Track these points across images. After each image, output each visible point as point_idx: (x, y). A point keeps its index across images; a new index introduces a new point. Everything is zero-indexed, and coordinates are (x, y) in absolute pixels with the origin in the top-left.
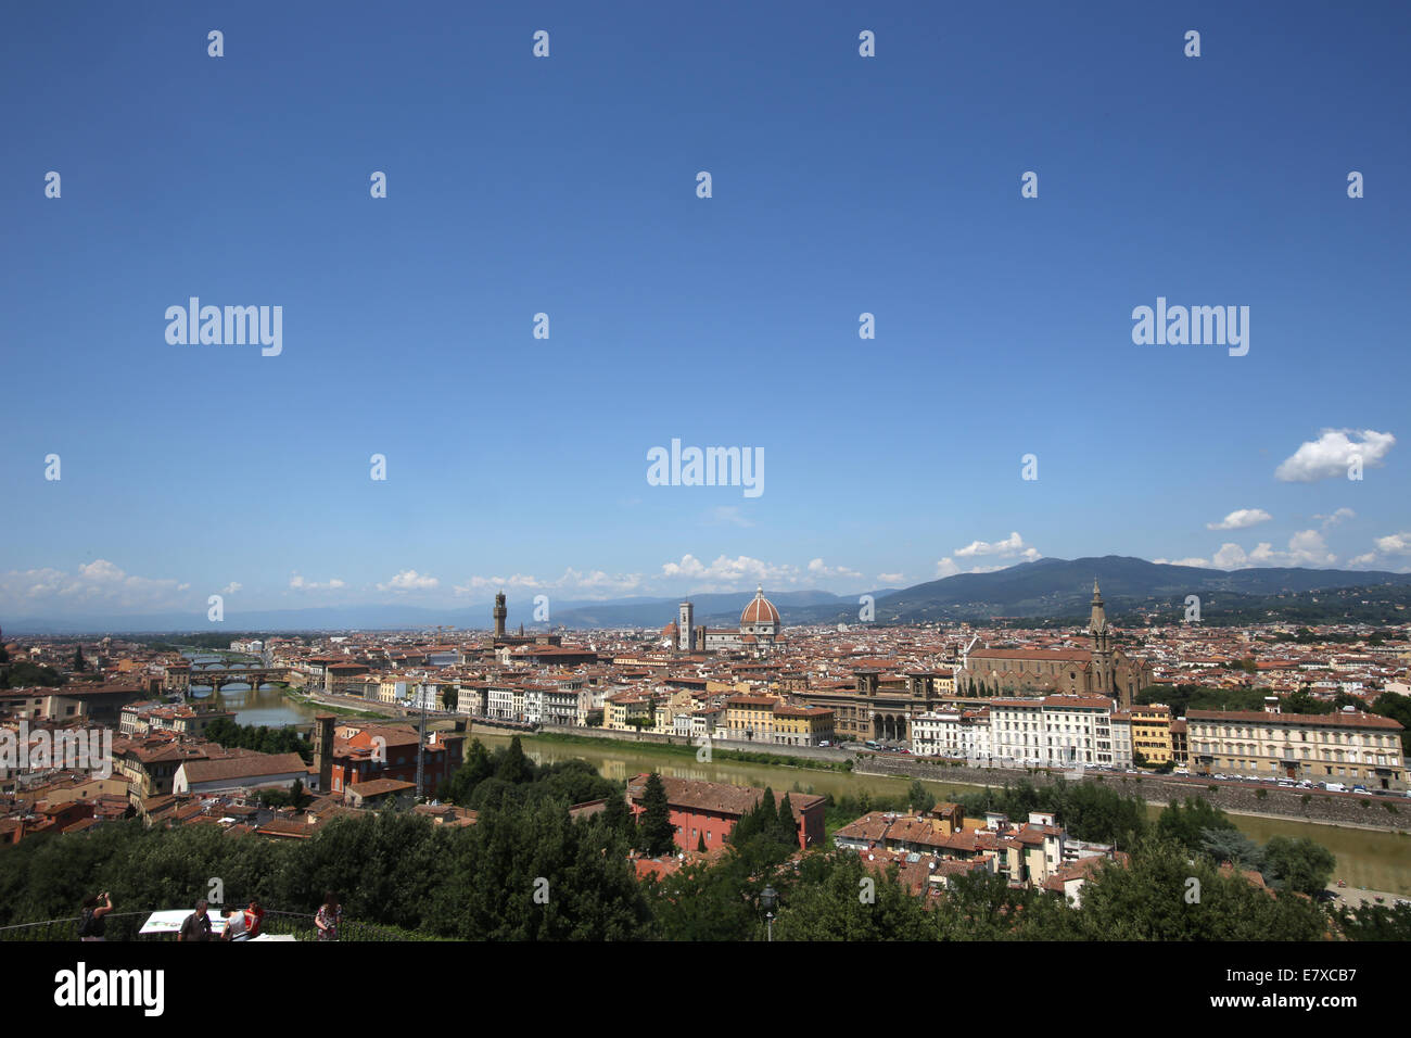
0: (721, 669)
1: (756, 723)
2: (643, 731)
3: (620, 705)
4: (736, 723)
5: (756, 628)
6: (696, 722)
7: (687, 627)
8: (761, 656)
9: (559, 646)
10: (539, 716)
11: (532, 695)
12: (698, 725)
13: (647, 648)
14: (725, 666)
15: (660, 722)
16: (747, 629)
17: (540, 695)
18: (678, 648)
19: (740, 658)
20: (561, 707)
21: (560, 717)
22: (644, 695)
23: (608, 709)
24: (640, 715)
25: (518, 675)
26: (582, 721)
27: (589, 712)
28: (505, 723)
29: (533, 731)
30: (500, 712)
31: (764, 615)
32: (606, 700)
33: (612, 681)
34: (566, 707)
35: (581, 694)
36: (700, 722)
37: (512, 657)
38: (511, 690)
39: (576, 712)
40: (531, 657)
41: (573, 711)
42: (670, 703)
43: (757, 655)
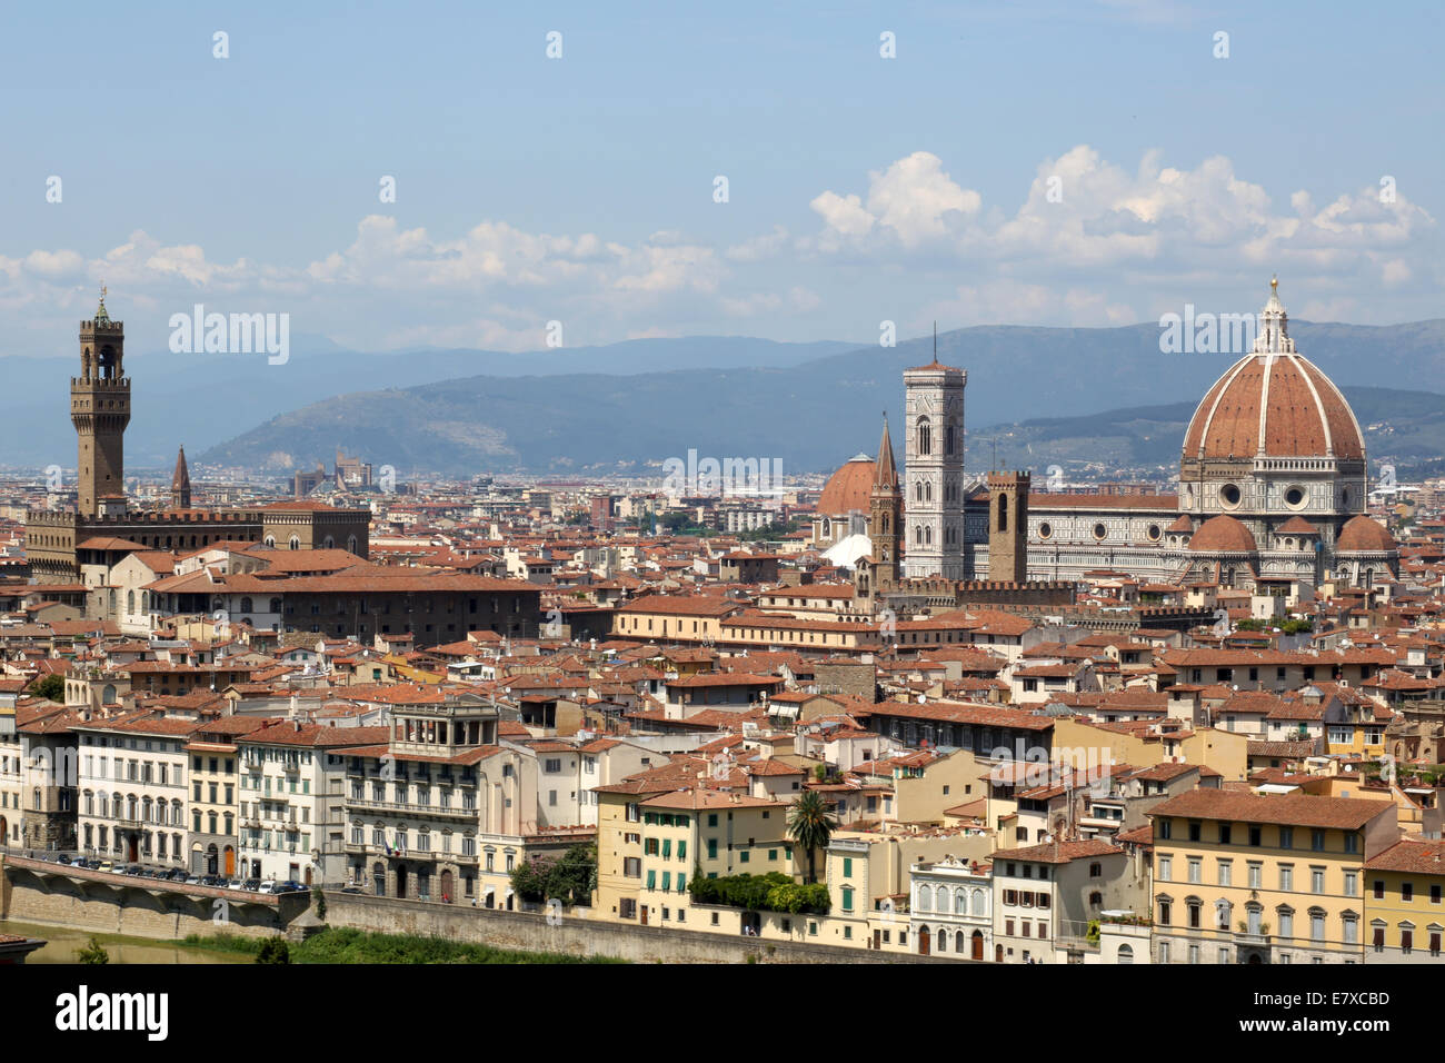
0: (1110, 669)
1: (1285, 911)
2: (771, 931)
3: (667, 818)
4: (1195, 906)
5: (1250, 488)
6: (1011, 897)
7: (936, 478)
8: (1282, 616)
9: (362, 550)
10: (305, 861)
11: (273, 768)
12: (1019, 912)
13: (758, 570)
14: (1129, 656)
15: (848, 893)
16: (1214, 488)
17: (309, 769)
18: (898, 573)
19: (1183, 621)
20: (403, 819)
21: (402, 866)
22: (774, 778)
23: (614, 833)
24: (758, 864)
25: (199, 678)
26: (497, 885)
27: (531, 844)
28: (157, 887)
29: (279, 921)
30: (133, 838)
31: (1291, 428)
32: (604, 795)
33: (620, 715)
34: (426, 822)
35: (491, 768)
36: (1028, 898)
37: (159, 601)
38: (179, 746)
39: (469, 846)
40: (247, 601)
41: (457, 839)
42: (886, 813)
43: (1262, 608)
